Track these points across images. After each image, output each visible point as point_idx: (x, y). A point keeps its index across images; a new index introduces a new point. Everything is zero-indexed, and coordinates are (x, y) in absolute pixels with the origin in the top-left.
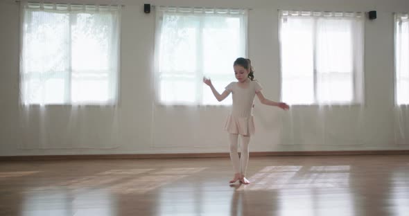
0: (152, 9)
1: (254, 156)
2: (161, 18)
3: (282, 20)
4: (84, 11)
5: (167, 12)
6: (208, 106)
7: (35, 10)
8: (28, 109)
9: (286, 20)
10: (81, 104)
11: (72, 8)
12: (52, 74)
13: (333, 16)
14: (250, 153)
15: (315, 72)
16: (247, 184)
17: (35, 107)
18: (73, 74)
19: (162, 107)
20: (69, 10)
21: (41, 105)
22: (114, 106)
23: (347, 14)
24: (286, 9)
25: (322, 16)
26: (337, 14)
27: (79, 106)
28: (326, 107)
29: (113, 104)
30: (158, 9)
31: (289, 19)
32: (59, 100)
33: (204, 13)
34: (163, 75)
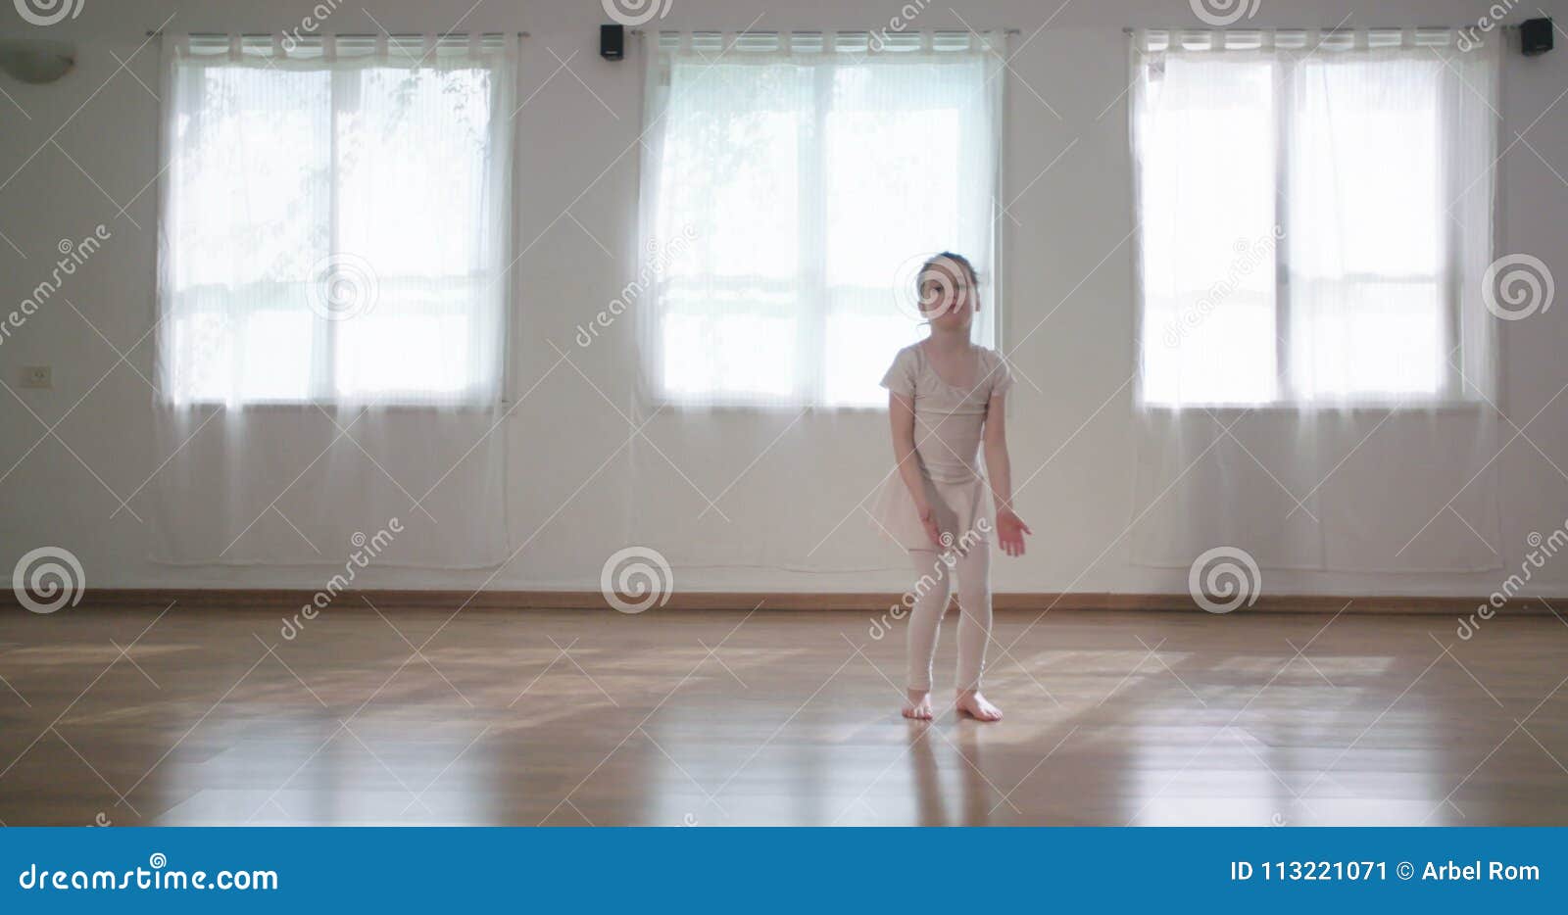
0: (630, 45)
1: (1013, 608)
2: (666, 78)
3: (1145, 70)
4: (382, 58)
5: (689, 53)
6: (846, 413)
7: (214, 60)
8: (184, 420)
9: (1158, 69)
10: (370, 405)
11: (340, 50)
12: (271, 292)
13: (1362, 49)
14: (996, 597)
15: (1283, 276)
16: (991, 720)
17: (209, 414)
19: (666, 413)
20: (330, 60)
21: (229, 405)
22: (489, 411)
23: (1420, 38)
24: (1158, 27)
25: (1309, 48)
26: (1376, 40)
27: (364, 411)
28: (1329, 416)
29: (484, 403)
30: (654, 41)
31: (1171, 64)
32: (293, 387)
33: (828, 52)
34: (672, 294)
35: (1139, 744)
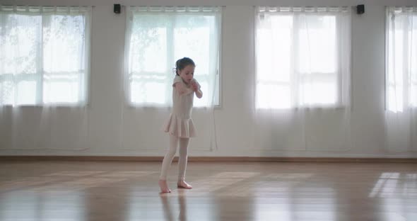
0: (122, 9)
2: (131, 18)
3: (259, 16)
4: (55, 13)
5: (137, 12)
7: (9, 12)
9: (262, 16)
10: (52, 106)
11: (44, 10)
12: (25, 76)
13: (316, 12)
17: (8, 109)
18: (45, 76)
19: (131, 108)
20: (41, 13)
21: (14, 106)
22: (84, 108)
23: (331, 10)
24: (262, 6)
25: (303, 12)
26: (319, 10)
27: (51, 108)
29: (83, 106)
30: (129, 9)
31: (266, 15)
32: (31, 101)
33: (175, 12)
34: (133, 76)
35: (256, 197)
